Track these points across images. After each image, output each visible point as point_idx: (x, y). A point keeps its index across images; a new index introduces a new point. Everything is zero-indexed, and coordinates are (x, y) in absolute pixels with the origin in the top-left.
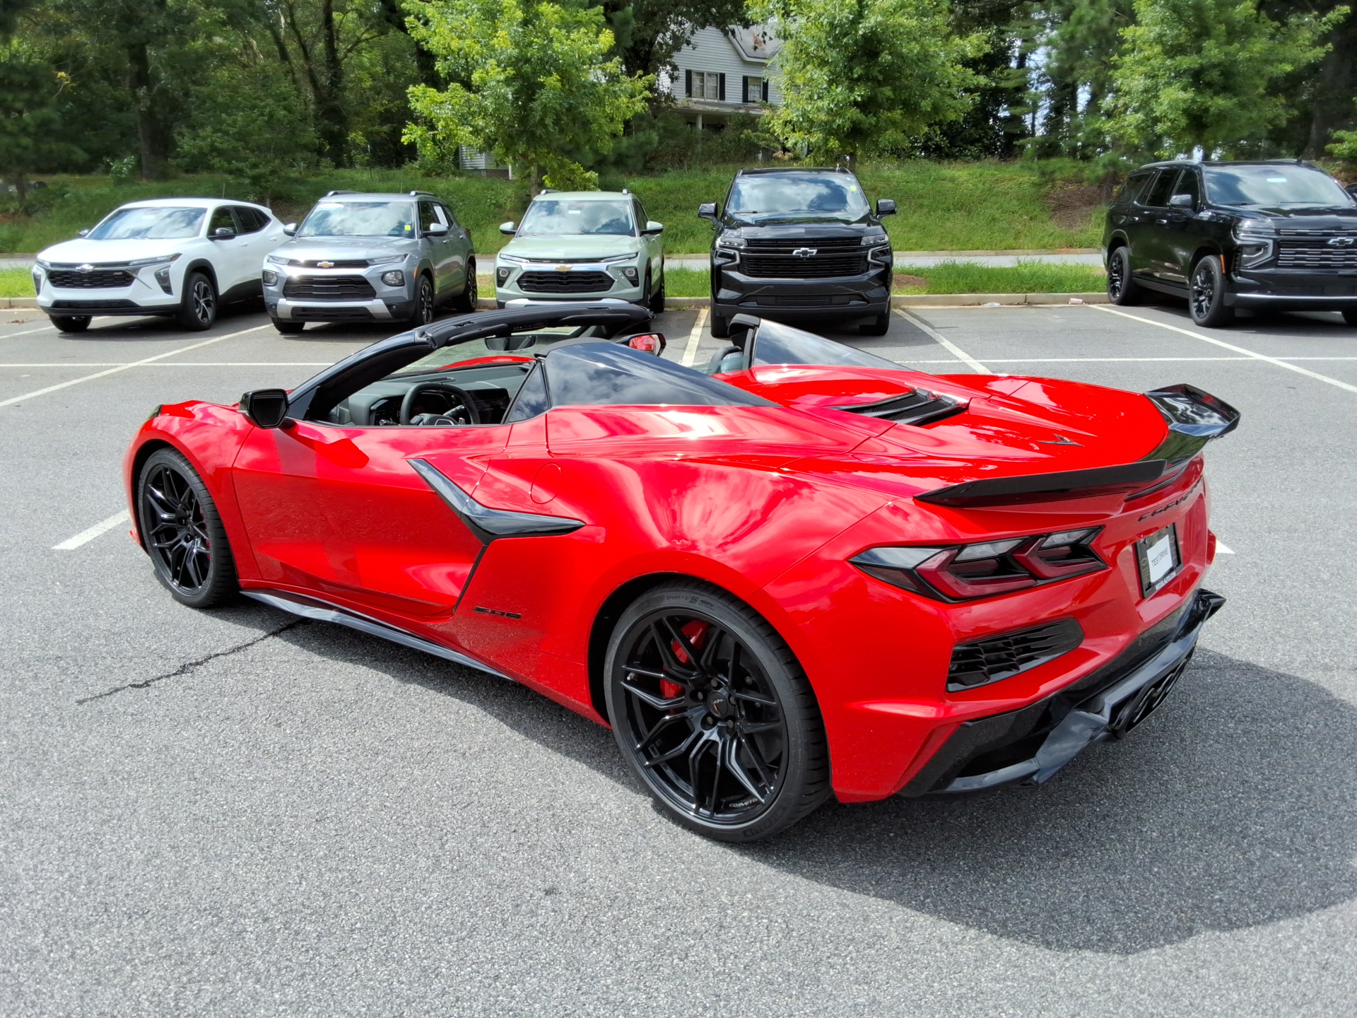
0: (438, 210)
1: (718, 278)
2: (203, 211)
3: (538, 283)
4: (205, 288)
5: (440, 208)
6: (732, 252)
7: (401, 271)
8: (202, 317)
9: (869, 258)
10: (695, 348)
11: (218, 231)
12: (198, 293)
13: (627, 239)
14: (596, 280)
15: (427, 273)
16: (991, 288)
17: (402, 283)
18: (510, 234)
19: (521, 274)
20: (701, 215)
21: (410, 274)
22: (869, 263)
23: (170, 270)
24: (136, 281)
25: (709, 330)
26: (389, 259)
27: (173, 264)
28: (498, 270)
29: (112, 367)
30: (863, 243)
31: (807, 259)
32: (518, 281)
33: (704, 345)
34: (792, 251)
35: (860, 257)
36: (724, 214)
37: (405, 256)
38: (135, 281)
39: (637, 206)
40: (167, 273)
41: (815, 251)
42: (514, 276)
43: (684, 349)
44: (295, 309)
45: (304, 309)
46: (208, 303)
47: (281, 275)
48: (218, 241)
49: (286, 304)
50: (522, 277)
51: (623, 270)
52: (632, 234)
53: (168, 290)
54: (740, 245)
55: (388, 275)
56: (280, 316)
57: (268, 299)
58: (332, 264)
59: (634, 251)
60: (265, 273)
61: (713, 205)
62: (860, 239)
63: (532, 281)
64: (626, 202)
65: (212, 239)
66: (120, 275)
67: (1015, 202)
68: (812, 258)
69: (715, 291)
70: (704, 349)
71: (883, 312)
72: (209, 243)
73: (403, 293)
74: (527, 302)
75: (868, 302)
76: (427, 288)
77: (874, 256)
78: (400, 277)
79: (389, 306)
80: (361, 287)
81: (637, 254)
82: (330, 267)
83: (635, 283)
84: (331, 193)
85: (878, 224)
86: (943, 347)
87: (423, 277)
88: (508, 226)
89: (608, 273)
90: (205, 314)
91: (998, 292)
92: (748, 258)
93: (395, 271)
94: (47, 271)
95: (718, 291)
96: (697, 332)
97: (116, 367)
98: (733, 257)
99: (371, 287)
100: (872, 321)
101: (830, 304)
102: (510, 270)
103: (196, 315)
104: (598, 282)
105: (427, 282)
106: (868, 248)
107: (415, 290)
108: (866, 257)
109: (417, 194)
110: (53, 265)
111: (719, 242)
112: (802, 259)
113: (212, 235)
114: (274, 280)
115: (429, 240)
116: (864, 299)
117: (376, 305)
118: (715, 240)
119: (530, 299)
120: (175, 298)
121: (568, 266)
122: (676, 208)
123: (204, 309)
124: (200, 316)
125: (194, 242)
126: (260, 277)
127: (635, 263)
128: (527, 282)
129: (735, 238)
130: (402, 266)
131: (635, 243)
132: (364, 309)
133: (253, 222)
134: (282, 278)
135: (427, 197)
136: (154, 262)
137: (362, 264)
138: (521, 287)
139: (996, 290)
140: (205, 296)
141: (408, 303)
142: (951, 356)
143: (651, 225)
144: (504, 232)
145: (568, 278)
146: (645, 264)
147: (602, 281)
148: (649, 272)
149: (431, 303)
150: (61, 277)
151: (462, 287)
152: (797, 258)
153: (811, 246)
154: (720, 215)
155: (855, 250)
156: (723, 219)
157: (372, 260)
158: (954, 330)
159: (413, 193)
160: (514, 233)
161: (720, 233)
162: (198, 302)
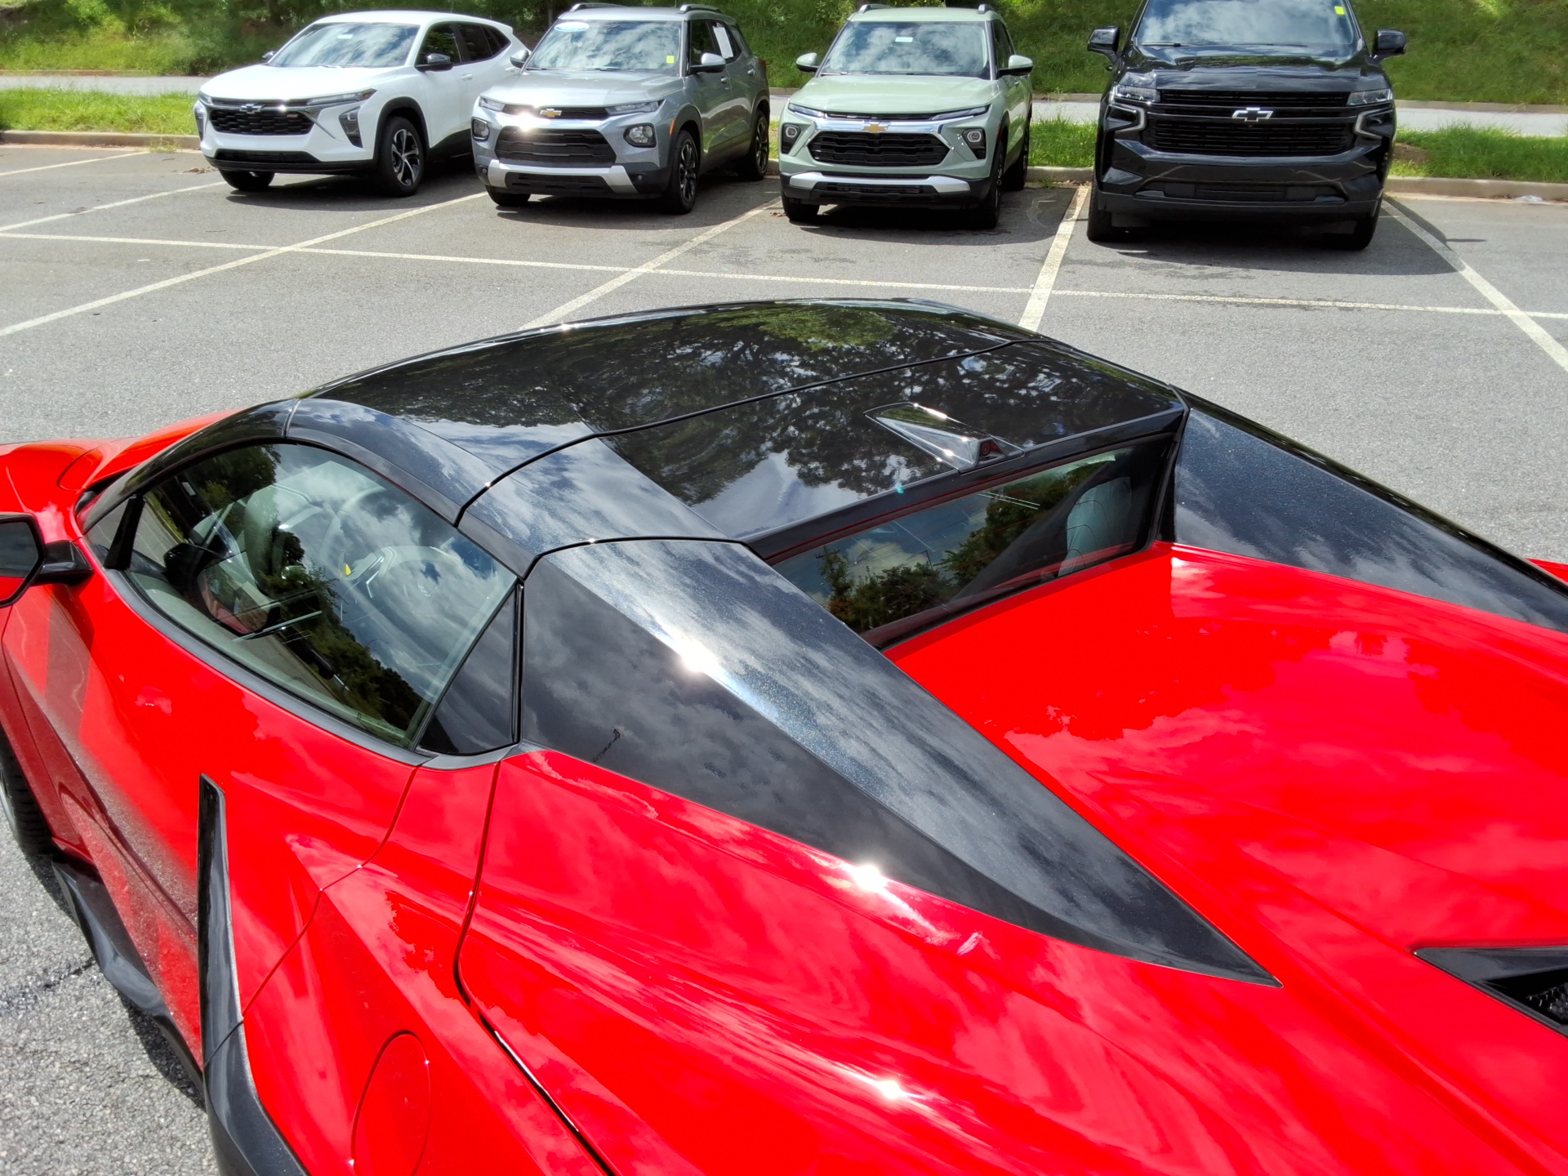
0: (720, 34)
1: (1106, 146)
2: (412, 31)
3: (837, 149)
4: (409, 138)
5: (723, 29)
6: (1134, 110)
7: (650, 125)
8: (404, 178)
9: (1358, 128)
10: (1060, 260)
11: (430, 57)
12: (399, 146)
13: (980, 84)
14: (923, 147)
15: (690, 128)
16: (1530, 171)
17: (651, 144)
18: (810, 71)
19: (817, 133)
20: (1092, 47)
21: (665, 128)
22: (1355, 136)
23: (360, 113)
24: (315, 126)
25: (1085, 225)
26: (636, 107)
27: (364, 105)
28: (784, 128)
29: (258, 252)
30: (1351, 103)
31: (1256, 125)
32: (811, 146)
33: (1073, 256)
34: (1231, 112)
35: (1343, 125)
36: (1128, 47)
37: (660, 102)
38: (314, 128)
39: (997, 31)
40: (354, 117)
41: (1270, 113)
42: (806, 137)
43: (1042, 261)
44: (510, 176)
45: (524, 176)
46: (412, 159)
47: (494, 126)
48: (428, 72)
49: (499, 167)
50: (815, 140)
51: (965, 132)
52: (985, 75)
53: (356, 140)
54: (1147, 98)
55: (634, 130)
56: (493, 184)
57: (479, 159)
58: (559, 112)
59: (983, 102)
60: (474, 122)
61: (1113, 31)
62: (1346, 95)
63: (829, 146)
64: (981, 24)
65: (422, 70)
66: (298, 120)
67: (1555, 34)
68: (1264, 126)
69: (1101, 169)
70: (1073, 262)
71: (1368, 214)
72: (418, 74)
73: (652, 157)
74: (819, 178)
75: (1346, 198)
76: (690, 150)
77: (1368, 123)
78: (650, 134)
79: (632, 176)
80: (593, 147)
81: (987, 107)
82: (557, 117)
83: (979, 153)
84: (577, 6)
85: (1379, 71)
86: (1464, 281)
87: (685, 133)
88: (807, 59)
89: (940, 137)
90: (407, 175)
91: (1540, 180)
92: (1159, 121)
93: (644, 125)
94: (209, 109)
95: (1105, 171)
96: (1066, 228)
97: (264, 251)
98: (1133, 118)
99: (610, 148)
100: (1347, 228)
101: (1284, 199)
102: (800, 128)
103: (395, 175)
104: (925, 149)
105: (690, 140)
106: (1356, 111)
107: (672, 152)
108: (1352, 125)
109: (689, 9)
110: (215, 100)
111: (1114, 93)
112: (1246, 125)
113: (422, 64)
114: (485, 133)
115: (698, 77)
116: (1340, 194)
117: (615, 175)
118: (1109, 88)
119: (825, 173)
120: (365, 152)
121: (882, 125)
122: (1062, 28)
123: (407, 167)
124: (400, 176)
125: (397, 73)
126: (469, 127)
127: (981, 122)
128: (822, 147)
129: (1143, 84)
130: (651, 117)
131: (989, 90)
132: (599, 179)
133: (484, 45)
134: (495, 130)
135: (706, 11)
136: (340, 101)
137: (599, 113)
138: (814, 155)
139: (1537, 176)
140: (408, 149)
141: (660, 172)
142: (1482, 302)
143: (1015, 61)
144: (803, 69)
145: (881, 143)
146: (998, 122)
147: (931, 150)
148: (1004, 133)
149: (695, 170)
150: (227, 117)
151: (747, 144)
152: (1239, 124)
153: (1263, 105)
154: (1121, 47)
155: (1336, 114)
156: (1124, 55)
157: (612, 108)
158: (1477, 246)
159: (684, 8)
160: (814, 70)
161: (1117, 78)
162: (398, 159)
